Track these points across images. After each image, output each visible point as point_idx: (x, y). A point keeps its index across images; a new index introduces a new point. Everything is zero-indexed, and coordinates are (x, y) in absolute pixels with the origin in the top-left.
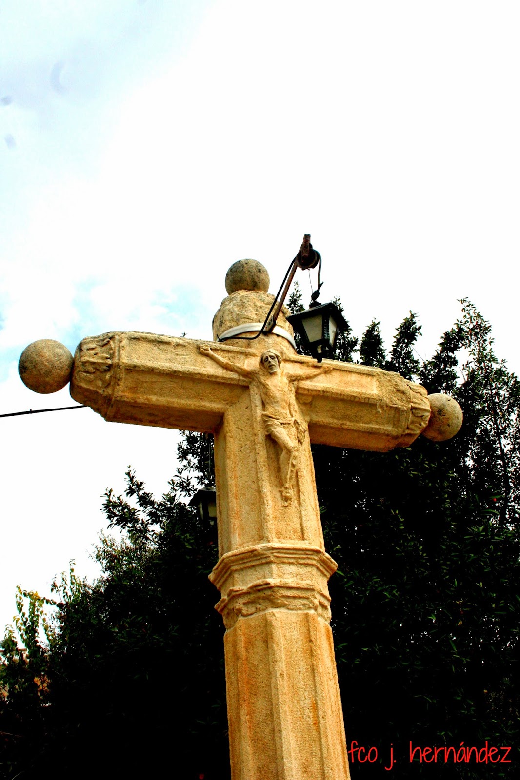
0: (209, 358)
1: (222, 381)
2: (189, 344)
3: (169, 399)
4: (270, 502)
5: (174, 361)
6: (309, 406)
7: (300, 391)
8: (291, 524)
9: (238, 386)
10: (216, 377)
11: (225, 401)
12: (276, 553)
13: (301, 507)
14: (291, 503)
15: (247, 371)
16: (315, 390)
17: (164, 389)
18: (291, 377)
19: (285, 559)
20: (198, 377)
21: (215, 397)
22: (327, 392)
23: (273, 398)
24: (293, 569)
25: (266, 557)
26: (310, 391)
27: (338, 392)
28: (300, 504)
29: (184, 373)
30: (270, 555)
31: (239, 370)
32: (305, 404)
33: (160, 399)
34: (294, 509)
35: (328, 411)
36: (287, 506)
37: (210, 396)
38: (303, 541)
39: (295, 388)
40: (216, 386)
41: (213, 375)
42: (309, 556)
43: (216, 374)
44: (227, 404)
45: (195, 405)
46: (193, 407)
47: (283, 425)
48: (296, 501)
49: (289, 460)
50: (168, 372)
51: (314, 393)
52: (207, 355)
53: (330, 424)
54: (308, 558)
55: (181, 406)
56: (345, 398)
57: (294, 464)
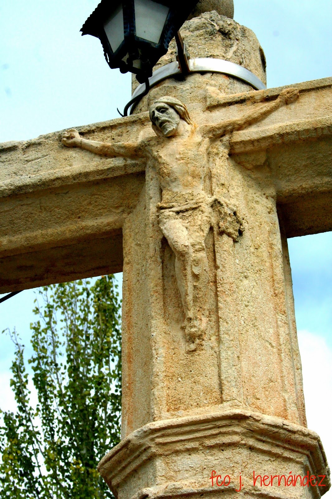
0: (77, 150)
1: (98, 178)
2: (47, 138)
3: (28, 234)
4: (162, 351)
5: (21, 173)
6: (268, 169)
7: (238, 149)
8: (202, 379)
9: (127, 176)
10: (87, 174)
11: (117, 208)
12: (158, 437)
13: (221, 346)
14: (204, 343)
15: (133, 147)
16: (264, 138)
17: (16, 221)
18: (214, 130)
19: (178, 444)
20: (57, 184)
21: (100, 207)
22: (288, 134)
23: (169, 175)
24: (196, 459)
25: (145, 450)
26: (256, 144)
27: (308, 127)
28: (219, 341)
29: (34, 186)
30: (149, 444)
31: (122, 151)
32: (258, 168)
33: (13, 239)
34: (210, 352)
35: (306, 166)
36: (195, 350)
37: (91, 207)
38: (221, 405)
39: (226, 147)
40: (94, 189)
41: (80, 174)
42: (223, 430)
43: (87, 170)
44: (123, 211)
45: (70, 231)
46: (68, 235)
47: (181, 214)
48: (213, 338)
49: (185, 269)
50: (9, 192)
51: (264, 145)
52: (75, 146)
53: (317, 187)
54: (220, 433)
55: (49, 239)
56: (325, 132)
57: (197, 273)
